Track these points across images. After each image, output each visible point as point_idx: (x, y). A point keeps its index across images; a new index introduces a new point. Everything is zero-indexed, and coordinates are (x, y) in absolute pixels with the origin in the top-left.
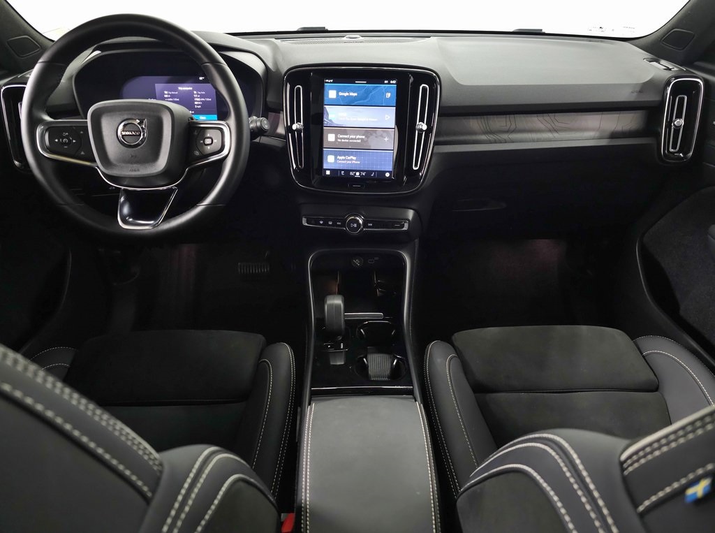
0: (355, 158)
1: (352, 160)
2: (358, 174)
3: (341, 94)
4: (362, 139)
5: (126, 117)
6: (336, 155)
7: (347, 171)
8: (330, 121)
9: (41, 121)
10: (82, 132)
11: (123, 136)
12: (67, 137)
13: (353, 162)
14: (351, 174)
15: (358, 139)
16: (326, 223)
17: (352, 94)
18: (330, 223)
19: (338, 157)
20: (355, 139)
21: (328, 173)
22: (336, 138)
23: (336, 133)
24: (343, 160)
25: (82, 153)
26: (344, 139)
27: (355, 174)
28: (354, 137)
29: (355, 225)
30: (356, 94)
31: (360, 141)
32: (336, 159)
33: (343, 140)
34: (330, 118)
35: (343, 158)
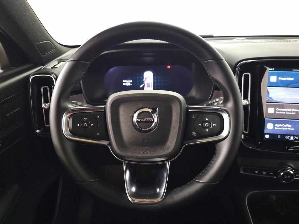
0: (290, 126)
1: (287, 127)
2: (292, 138)
3: (280, 78)
4: (297, 112)
5: (141, 106)
6: (274, 123)
7: (283, 136)
8: (271, 98)
9: (66, 110)
10: (98, 117)
11: (137, 122)
12: (86, 122)
13: (288, 129)
14: (287, 137)
15: (294, 112)
16: (260, 173)
17: (289, 79)
18: (264, 173)
19: (276, 125)
20: (291, 112)
21: (267, 136)
22: (275, 111)
23: (275, 107)
24: (280, 127)
25: (98, 134)
26: (282, 111)
27: (290, 138)
28: (290, 110)
29: (289, 177)
30: (292, 79)
31: (295, 113)
32: (274, 126)
33: (280, 113)
34: (270, 96)
35: (280, 125)
